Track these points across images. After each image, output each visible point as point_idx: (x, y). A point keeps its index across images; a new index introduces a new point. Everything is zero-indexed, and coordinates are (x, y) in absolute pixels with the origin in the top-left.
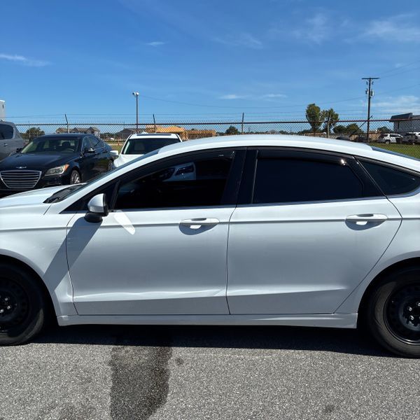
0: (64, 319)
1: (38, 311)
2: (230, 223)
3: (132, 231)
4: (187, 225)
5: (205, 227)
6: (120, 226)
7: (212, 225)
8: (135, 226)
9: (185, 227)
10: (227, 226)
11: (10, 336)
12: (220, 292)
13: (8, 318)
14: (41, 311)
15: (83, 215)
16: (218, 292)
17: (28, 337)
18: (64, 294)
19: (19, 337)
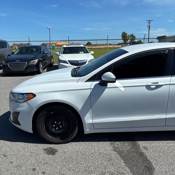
0: (87, 131)
1: (75, 128)
2: (170, 84)
3: (123, 89)
4: (150, 86)
5: (158, 87)
6: (117, 87)
7: (161, 86)
8: (124, 87)
9: (148, 87)
10: (169, 86)
11: (61, 139)
12: (163, 116)
13: (60, 132)
14: (77, 127)
15: (98, 82)
16: (162, 116)
17: (70, 140)
18: (88, 120)
19: (66, 140)
